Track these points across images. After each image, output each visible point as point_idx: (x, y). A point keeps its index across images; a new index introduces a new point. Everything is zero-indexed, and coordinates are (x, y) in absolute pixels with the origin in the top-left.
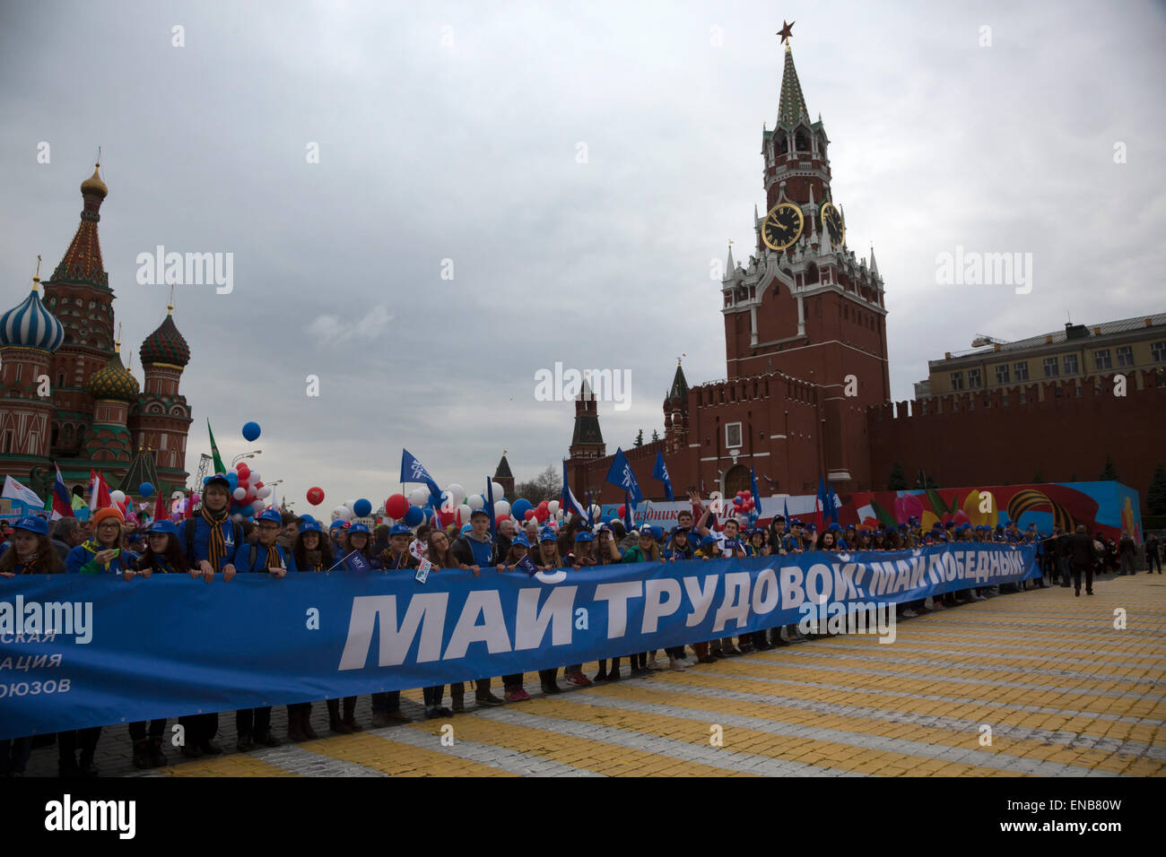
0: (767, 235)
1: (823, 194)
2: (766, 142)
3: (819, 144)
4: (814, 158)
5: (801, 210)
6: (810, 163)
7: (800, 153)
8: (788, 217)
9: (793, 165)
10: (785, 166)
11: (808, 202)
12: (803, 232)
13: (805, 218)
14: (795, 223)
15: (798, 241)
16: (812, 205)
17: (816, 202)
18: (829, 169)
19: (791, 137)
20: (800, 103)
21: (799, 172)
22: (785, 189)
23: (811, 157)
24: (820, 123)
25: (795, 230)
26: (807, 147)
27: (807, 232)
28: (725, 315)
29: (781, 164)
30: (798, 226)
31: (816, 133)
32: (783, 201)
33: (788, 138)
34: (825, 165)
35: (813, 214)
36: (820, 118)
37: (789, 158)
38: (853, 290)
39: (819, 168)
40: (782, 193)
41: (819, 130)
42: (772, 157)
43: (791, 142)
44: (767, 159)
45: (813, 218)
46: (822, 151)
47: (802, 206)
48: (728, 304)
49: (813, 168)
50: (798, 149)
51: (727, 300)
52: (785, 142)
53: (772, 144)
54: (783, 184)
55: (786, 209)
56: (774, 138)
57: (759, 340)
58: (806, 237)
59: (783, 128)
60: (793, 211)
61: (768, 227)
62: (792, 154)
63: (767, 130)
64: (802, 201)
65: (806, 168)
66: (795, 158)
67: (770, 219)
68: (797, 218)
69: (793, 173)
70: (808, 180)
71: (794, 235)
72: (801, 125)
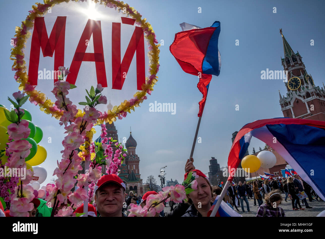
0: (290, 87)
1: (304, 72)
2: (283, 62)
3: (299, 59)
4: (299, 63)
5: (299, 78)
6: (298, 65)
7: (294, 62)
8: (296, 81)
9: (293, 66)
10: (291, 67)
11: (301, 75)
13: (301, 80)
14: (298, 82)
15: (300, 87)
16: (302, 76)
17: (303, 75)
18: (304, 65)
19: (291, 59)
20: (290, 49)
21: (296, 68)
22: (292, 73)
23: (298, 63)
24: (298, 53)
25: (299, 84)
26: (296, 60)
27: (303, 84)
28: (283, 111)
29: (289, 67)
30: (299, 83)
31: (298, 56)
32: (293, 77)
33: (290, 59)
34: (302, 64)
35: (303, 78)
36: (298, 52)
37: (291, 65)
39: (301, 65)
40: (292, 75)
41: (298, 55)
42: (286, 65)
44: (284, 66)
45: (304, 79)
46: (301, 60)
47: (299, 77)
48: (283, 108)
50: (293, 61)
51: (282, 107)
52: (289, 60)
53: (285, 62)
54: (292, 72)
55: (294, 79)
56: (285, 60)
57: (295, 117)
58: (302, 85)
59: (287, 57)
60: (297, 79)
61: (289, 85)
62: (292, 63)
63: (282, 58)
64: (299, 75)
66: (293, 64)
67: (290, 82)
68: (298, 80)
69: (294, 68)
70: (299, 69)
71: (299, 85)
72: (293, 55)
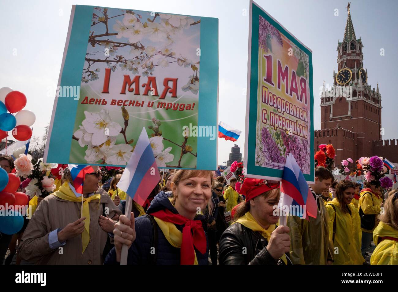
0: (338, 79)
1: (360, 64)
2: (339, 46)
3: (359, 47)
4: (357, 52)
5: (351, 71)
6: (356, 54)
7: (352, 50)
8: (346, 73)
9: (349, 55)
10: (346, 55)
11: (354, 68)
12: (352, 79)
13: (353, 74)
14: (349, 75)
15: (350, 82)
16: (356, 69)
17: (357, 68)
18: (363, 56)
19: (349, 45)
20: (353, 32)
21: (351, 57)
22: (346, 63)
23: (356, 52)
24: (360, 39)
25: (349, 78)
26: (355, 48)
27: (353, 79)
28: (321, 107)
29: (345, 54)
30: (350, 77)
31: (358, 43)
32: (345, 67)
33: (348, 45)
34: (361, 54)
35: (356, 72)
36: (360, 37)
37: (348, 52)
38: (370, 100)
39: (359, 56)
40: (344, 65)
41: (359, 41)
42: (341, 51)
43: (349, 46)
44: (339, 52)
45: (356, 74)
46: (360, 49)
47: (352, 69)
48: (322, 103)
49: (357, 56)
50: (351, 49)
51: (322, 102)
52: (346, 46)
53: (341, 47)
54: (345, 61)
55: (345, 70)
56: (342, 45)
57: (333, 116)
58: (353, 80)
59: (346, 41)
60: (348, 71)
61: (338, 77)
62: (349, 51)
63: (340, 42)
64: (352, 67)
65: (354, 56)
66: (350, 52)
67: (339, 74)
68: (350, 73)
69: (349, 57)
70: (355, 60)
71: (348, 80)
72: (353, 40)
